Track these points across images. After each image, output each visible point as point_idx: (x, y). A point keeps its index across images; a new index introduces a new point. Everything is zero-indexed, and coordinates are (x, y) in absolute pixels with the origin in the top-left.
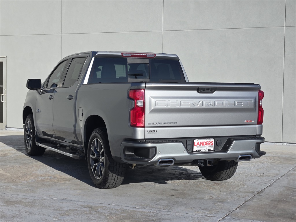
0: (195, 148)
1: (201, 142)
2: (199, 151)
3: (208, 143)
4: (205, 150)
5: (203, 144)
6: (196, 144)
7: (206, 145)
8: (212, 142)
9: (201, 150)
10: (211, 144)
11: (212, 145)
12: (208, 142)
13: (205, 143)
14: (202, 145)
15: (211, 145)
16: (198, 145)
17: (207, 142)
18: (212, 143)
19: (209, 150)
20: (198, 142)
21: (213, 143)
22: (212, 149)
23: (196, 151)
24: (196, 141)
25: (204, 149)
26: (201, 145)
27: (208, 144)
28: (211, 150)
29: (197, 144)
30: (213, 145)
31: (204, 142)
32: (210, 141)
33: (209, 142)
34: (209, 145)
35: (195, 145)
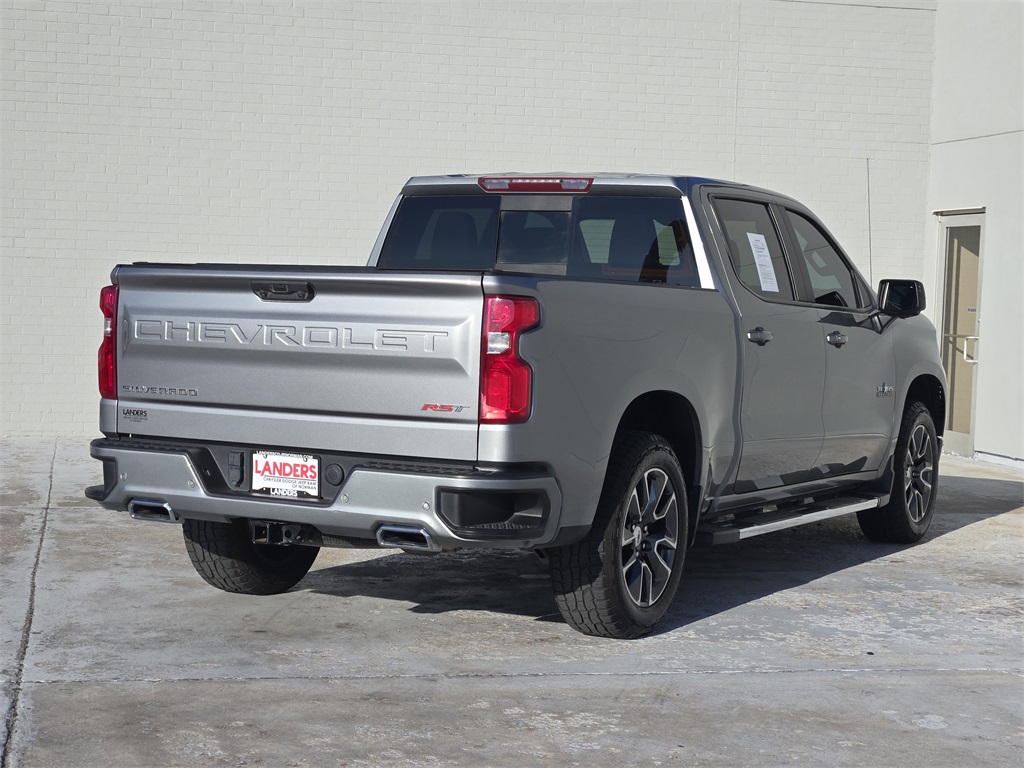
0: (258, 482)
1: (275, 464)
2: (269, 493)
3: (299, 468)
4: (287, 493)
5: (281, 469)
6: (261, 468)
7: (292, 476)
8: (313, 467)
9: (274, 490)
10: (309, 473)
11: (314, 477)
12: (298, 465)
13: (288, 470)
14: (280, 474)
15: (311, 476)
16: (267, 473)
17: (296, 465)
18: (312, 471)
19: (300, 494)
20: (267, 464)
21: (316, 470)
22: (314, 492)
23: (261, 491)
24: (259, 458)
25: (286, 487)
26: (277, 474)
27: (299, 473)
28: (308, 496)
29: (265, 469)
30: (317, 479)
31: (286, 464)
32: (304, 463)
33: (303, 466)
34: (304, 477)
35: (258, 472)
